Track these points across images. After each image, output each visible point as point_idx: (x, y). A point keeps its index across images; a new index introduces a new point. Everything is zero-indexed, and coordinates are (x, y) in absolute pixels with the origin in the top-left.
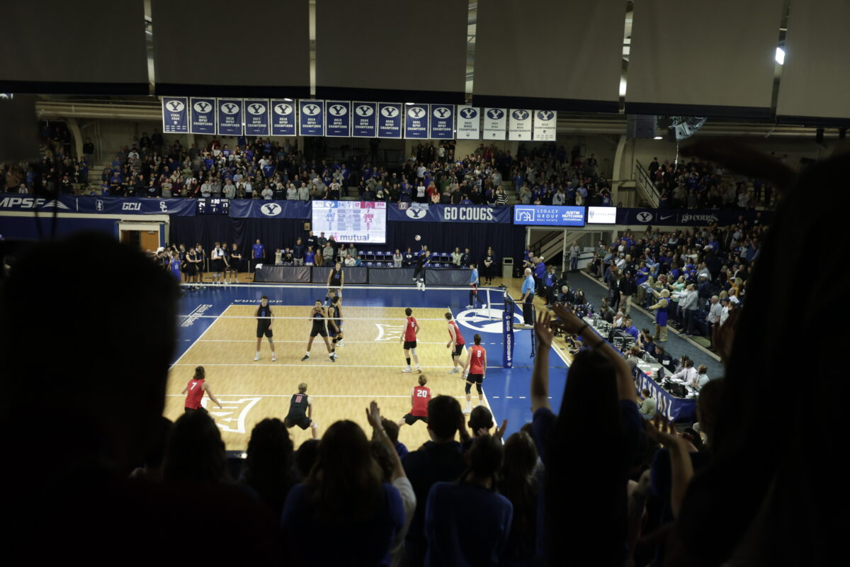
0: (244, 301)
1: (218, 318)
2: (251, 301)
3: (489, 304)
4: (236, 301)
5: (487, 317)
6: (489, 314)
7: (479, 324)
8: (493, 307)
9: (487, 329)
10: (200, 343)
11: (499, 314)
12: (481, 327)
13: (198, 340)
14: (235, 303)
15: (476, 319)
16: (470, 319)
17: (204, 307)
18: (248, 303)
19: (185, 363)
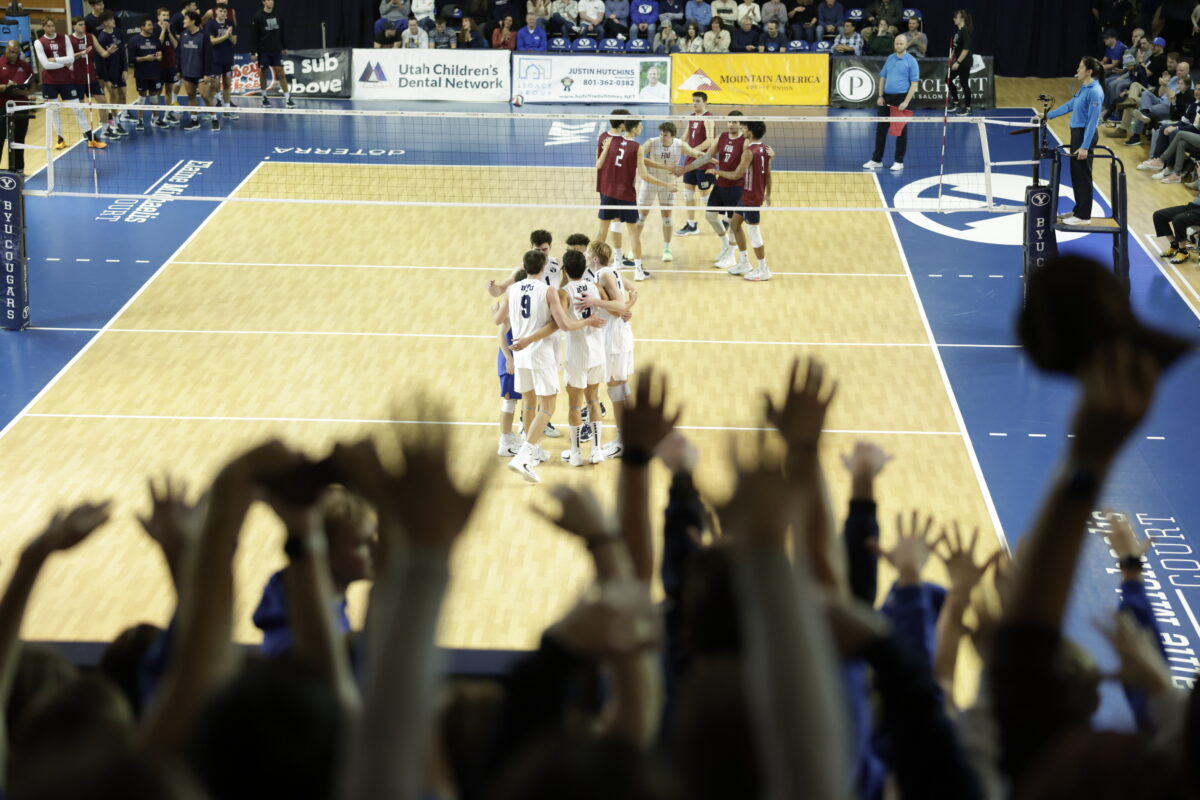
0: (299, 151)
1: (225, 201)
2: (318, 151)
3: (988, 163)
4: (278, 150)
5: (982, 198)
6: (988, 185)
7: (960, 220)
8: (995, 170)
9: (982, 233)
10: (176, 269)
11: (1016, 187)
12: (963, 228)
13: (171, 261)
14: (276, 157)
15: (948, 204)
16: (931, 204)
17: (190, 169)
18: (312, 158)
19: (131, 327)
